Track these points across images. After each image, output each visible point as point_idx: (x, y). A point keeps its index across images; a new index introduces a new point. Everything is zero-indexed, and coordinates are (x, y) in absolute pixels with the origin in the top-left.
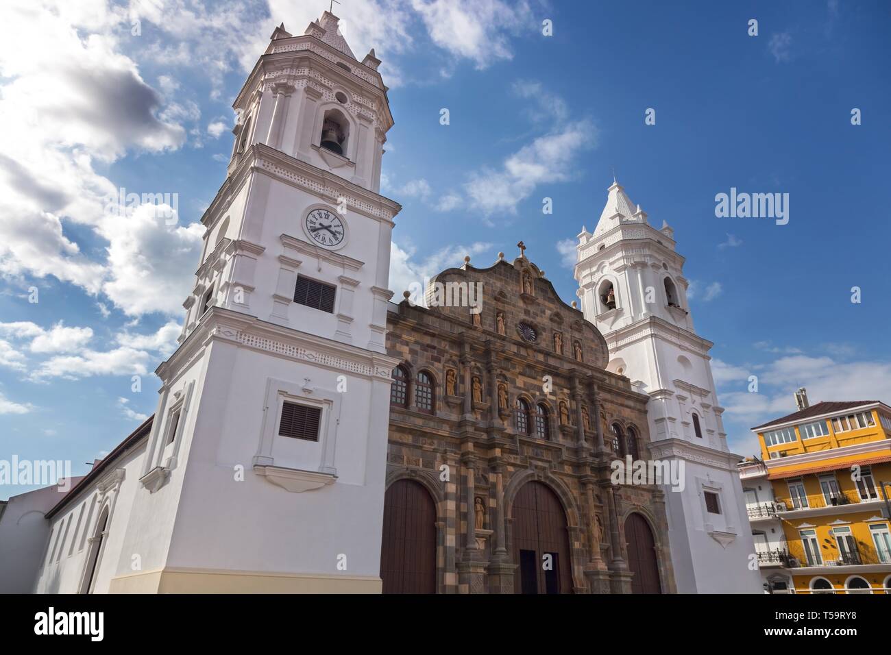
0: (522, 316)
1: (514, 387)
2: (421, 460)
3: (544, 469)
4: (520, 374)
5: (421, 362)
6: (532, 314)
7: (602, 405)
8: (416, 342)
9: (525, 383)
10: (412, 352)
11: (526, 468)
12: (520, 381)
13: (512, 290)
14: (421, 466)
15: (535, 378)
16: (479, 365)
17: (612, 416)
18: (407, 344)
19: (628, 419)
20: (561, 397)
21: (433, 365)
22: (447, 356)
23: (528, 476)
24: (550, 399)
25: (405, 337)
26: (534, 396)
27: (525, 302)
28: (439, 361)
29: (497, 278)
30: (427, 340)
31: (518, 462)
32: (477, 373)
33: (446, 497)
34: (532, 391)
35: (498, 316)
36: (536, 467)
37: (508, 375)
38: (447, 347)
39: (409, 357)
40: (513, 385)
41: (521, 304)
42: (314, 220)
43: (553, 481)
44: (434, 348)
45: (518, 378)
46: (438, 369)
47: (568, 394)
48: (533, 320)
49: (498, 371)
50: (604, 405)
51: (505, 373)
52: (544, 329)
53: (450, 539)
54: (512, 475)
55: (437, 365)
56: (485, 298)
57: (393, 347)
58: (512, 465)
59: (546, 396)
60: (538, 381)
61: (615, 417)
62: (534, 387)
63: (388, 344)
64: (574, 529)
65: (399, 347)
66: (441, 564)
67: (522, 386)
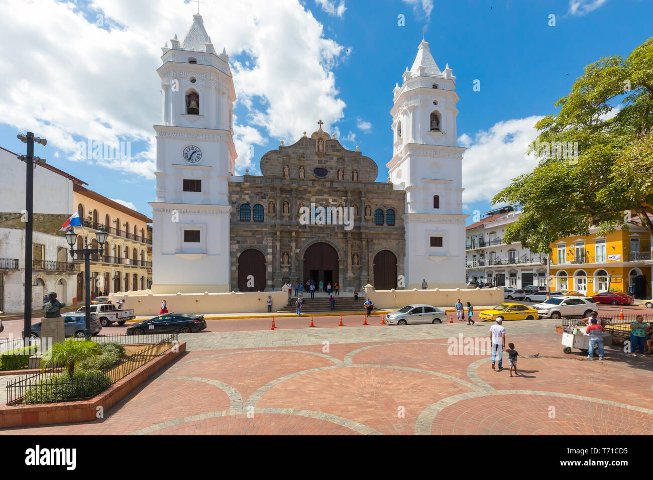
0: (317, 165)
1: (309, 202)
2: (256, 241)
3: (324, 237)
4: (313, 195)
5: (256, 200)
6: (323, 162)
7: (369, 201)
9: (316, 199)
10: (250, 197)
11: (314, 238)
13: (311, 152)
14: (256, 244)
15: (323, 196)
16: (288, 196)
17: (377, 205)
18: (248, 194)
19: (388, 205)
20: (339, 202)
21: (261, 201)
22: (270, 195)
23: (314, 241)
24: (332, 204)
25: (245, 192)
26: (321, 204)
27: (319, 157)
28: (265, 198)
29: (300, 148)
30: (259, 190)
31: (309, 236)
32: (286, 200)
33: (268, 254)
34: (320, 202)
35: (300, 169)
36: (319, 237)
37: (305, 197)
38: (269, 191)
39: (248, 200)
41: (316, 158)
42: (187, 152)
43: (329, 242)
44: (262, 193)
45: (312, 197)
46: (264, 202)
47: (345, 199)
48: (324, 165)
49: (300, 196)
50: (371, 201)
51: (303, 196)
52: (331, 168)
53: (269, 269)
54: (304, 242)
55: (264, 200)
56: (292, 161)
57: (241, 197)
58: (305, 237)
59: (330, 203)
60: (326, 197)
61: (379, 205)
62: (322, 200)
63: (238, 196)
64: (341, 261)
65: (243, 196)
66: (267, 278)
67: (314, 201)
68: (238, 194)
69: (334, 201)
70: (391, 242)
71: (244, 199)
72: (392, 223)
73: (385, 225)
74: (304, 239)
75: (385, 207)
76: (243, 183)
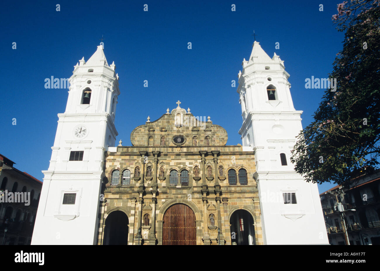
0: (175, 134)
1: (169, 166)
2: (122, 203)
3: (182, 198)
4: (172, 159)
5: (124, 166)
6: (181, 131)
8: (122, 160)
9: (175, 163)
11: (172, 199)
12: (172, 163)
13: (170, 124)
14: (122, 205)
15: (181, 159)
16: (151, 161)
17: (229, 166)
18: (118, 161)
19: (239, 165)
20: (195, 164)
21: (129, 166)
22: (136, 161)
24: (189, 167)
26: (179, 167)
28: (132, 164)
29: (163, 122)
30: (128, 158)
31: (168, 197)
33: (132, 215)
34: (178, 166)
35: (162, 138)
36: (177, 197)
37: (166, 162)
38: (136, 158)
39: (119, 166)
40: (168, 165)
41: (175, 128)
43: (187, 202)
44: (131, 160)
45: (171, 162)
46: (132, 168)
47: (200, 162)
48: (181, 134)
49: (161, 161)
50: (223, 162)
51: (164, 161)
52: (187, 136)
53: (131, 231)
54: (163, 203)
55: (131, 166)
56: (156, 132)
57: (113, 164)
58: (164, 198)
59: (187, 166)
60: (183, 160)
61: (231, 166)
62: (180, 163)
63: (111, 164)
64: (198, 221)
65: (115, 163)
66: (128, 240)
67: (173, 165)
68: (111, 162)
69: (190, 163)
70: (245, 200)
71: (116, 166)
72: (244, 182)
73: (239, 184)
74: (164, 200)
75: (237, 167)
76: (116, 153)
